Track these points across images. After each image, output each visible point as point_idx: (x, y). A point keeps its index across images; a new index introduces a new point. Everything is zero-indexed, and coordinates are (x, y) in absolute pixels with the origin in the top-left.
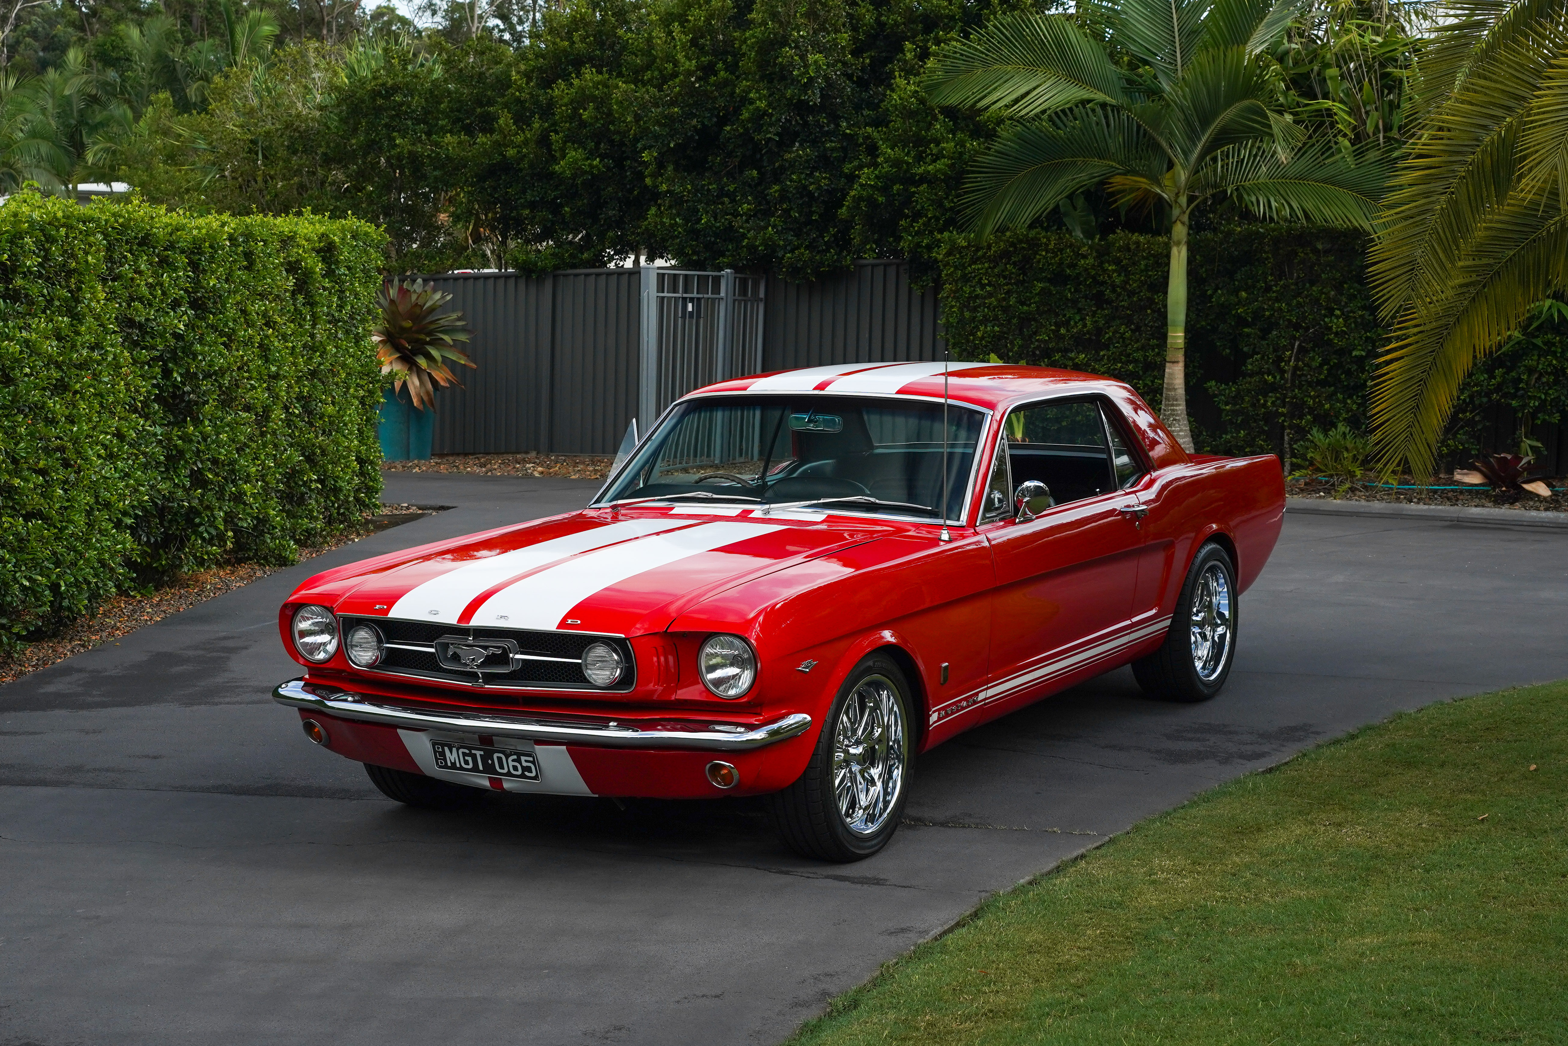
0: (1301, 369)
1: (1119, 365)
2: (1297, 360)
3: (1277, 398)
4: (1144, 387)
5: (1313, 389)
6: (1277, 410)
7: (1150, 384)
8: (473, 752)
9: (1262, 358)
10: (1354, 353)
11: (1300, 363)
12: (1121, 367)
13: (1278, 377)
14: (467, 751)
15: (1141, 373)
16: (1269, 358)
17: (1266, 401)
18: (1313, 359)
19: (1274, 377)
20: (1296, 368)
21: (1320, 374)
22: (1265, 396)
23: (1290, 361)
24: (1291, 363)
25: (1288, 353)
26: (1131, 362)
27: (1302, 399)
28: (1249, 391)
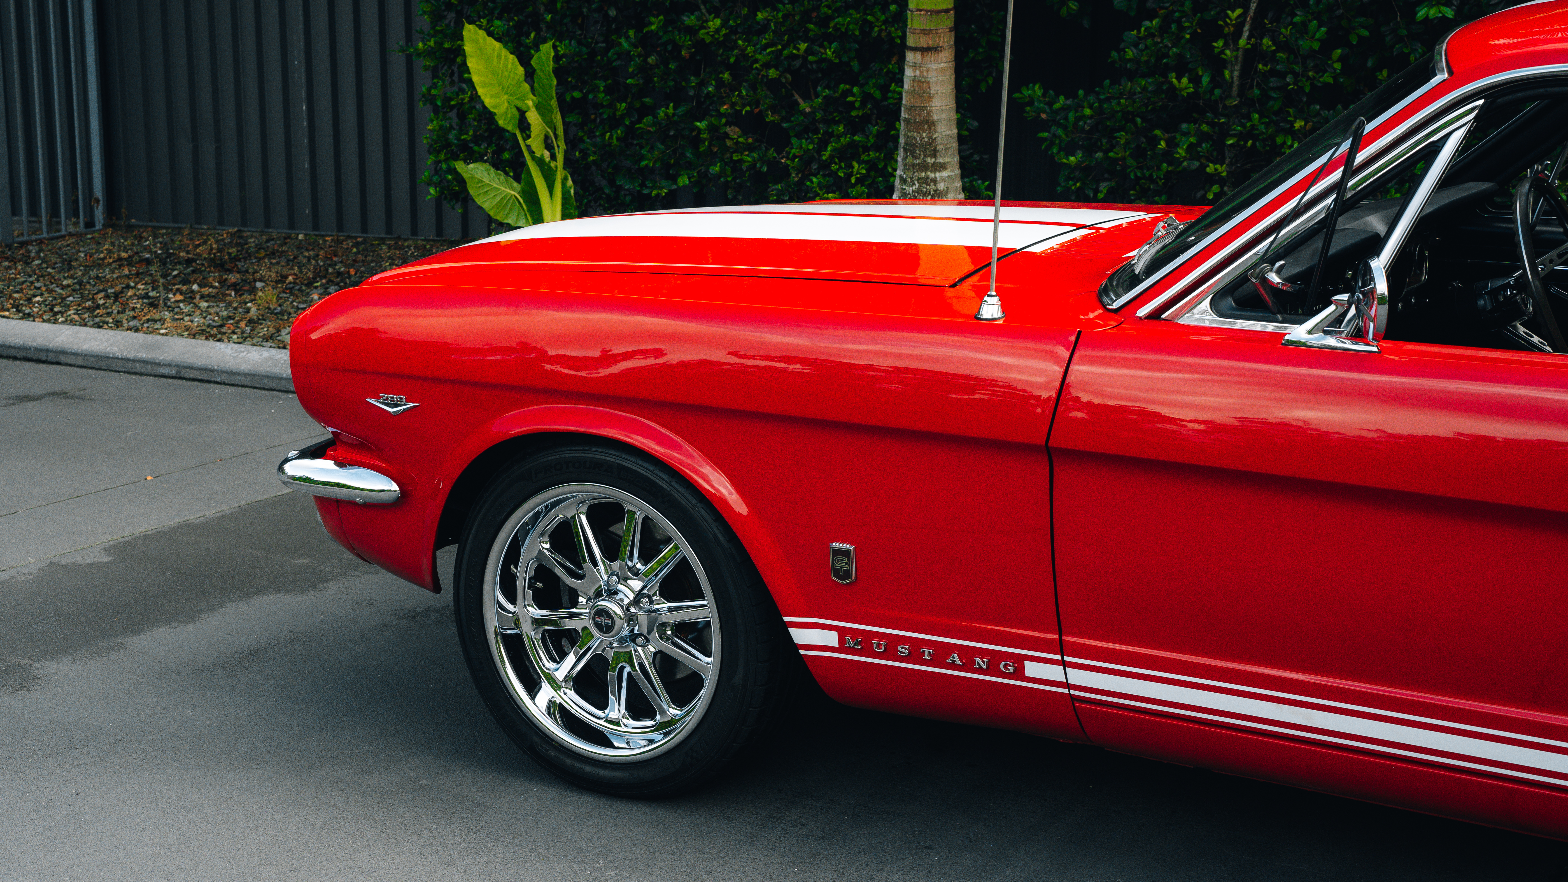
0: (1265, 57)
1: (803, 46)
2: (1258, 31)
3: (1203, 137)
4: (863, 103)
5: (1299, 115)
6: (1204, 167)
7: (878, 94)
9: (1164, 29)
10: (1421, 14)
11: (1266, 41)
12: (808, 51)
13: (1205, 80)
15: (855, 65)
16: (1181, 29)
17: (1172, 144)
18: (1302, 30)
19: (1196, 80)
20: (1253, 55)
21: (1320, 70)
22: (1171, 127)
23: (1238, 34)
24: (1242, 42)
25: (1234, 14)
26: (829, 38)
27: (1272, 138)
28: (1128, 116)
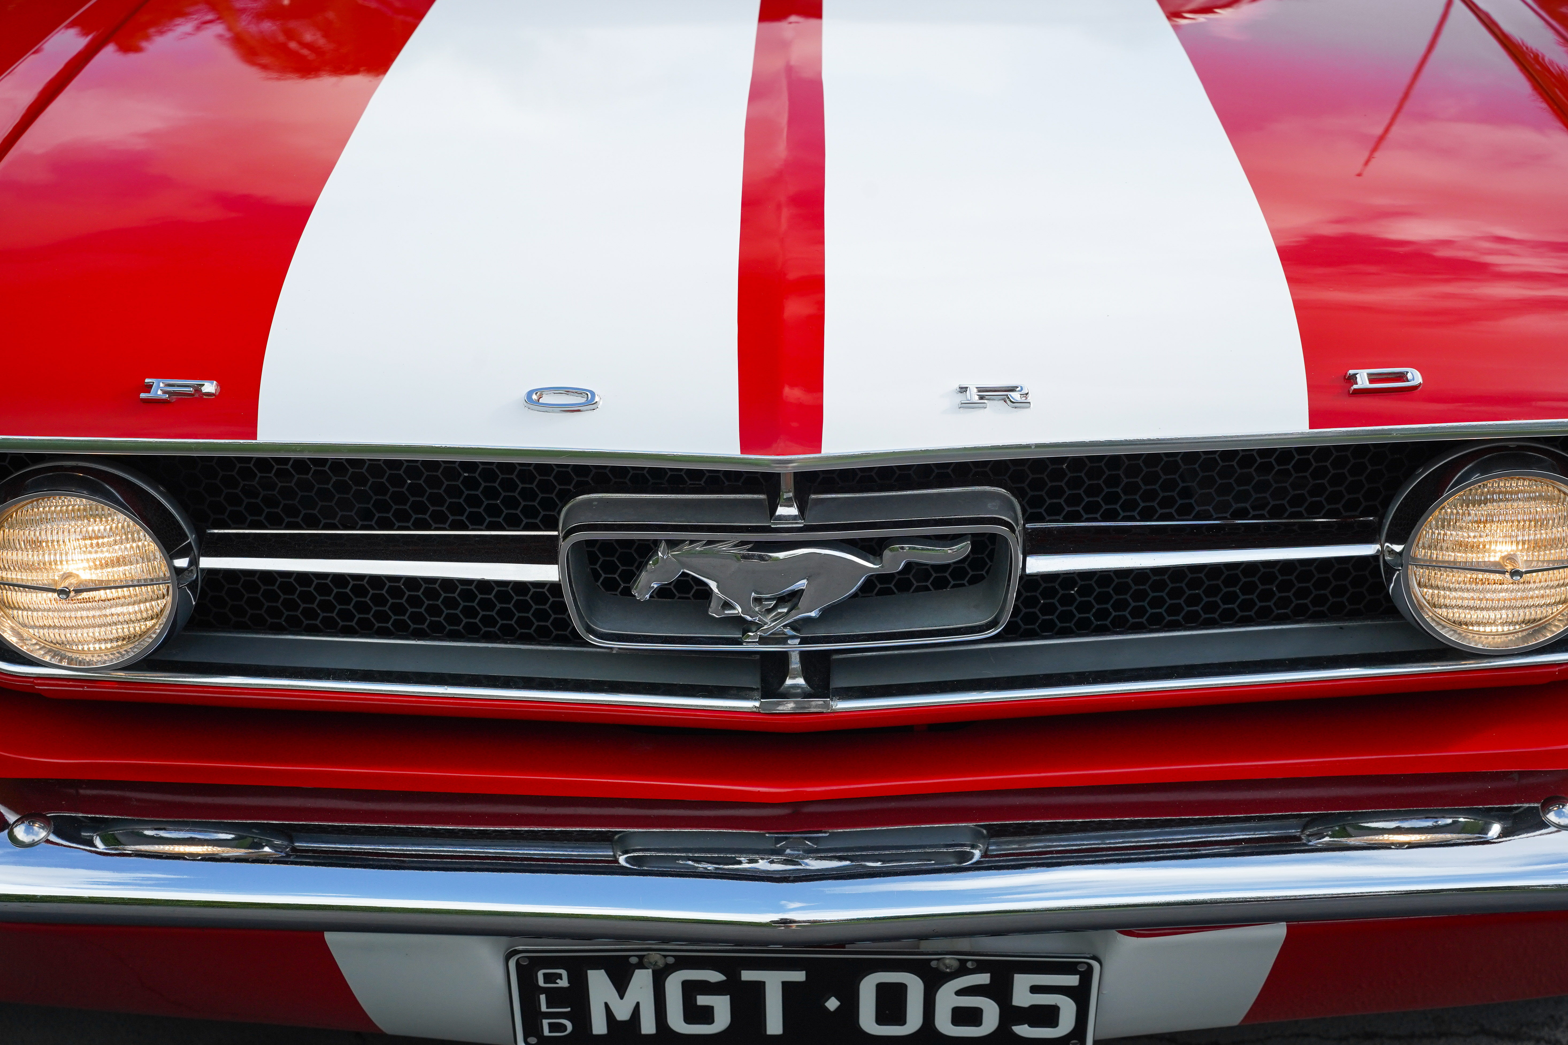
8: (747, 975)
14: (714, 976)
